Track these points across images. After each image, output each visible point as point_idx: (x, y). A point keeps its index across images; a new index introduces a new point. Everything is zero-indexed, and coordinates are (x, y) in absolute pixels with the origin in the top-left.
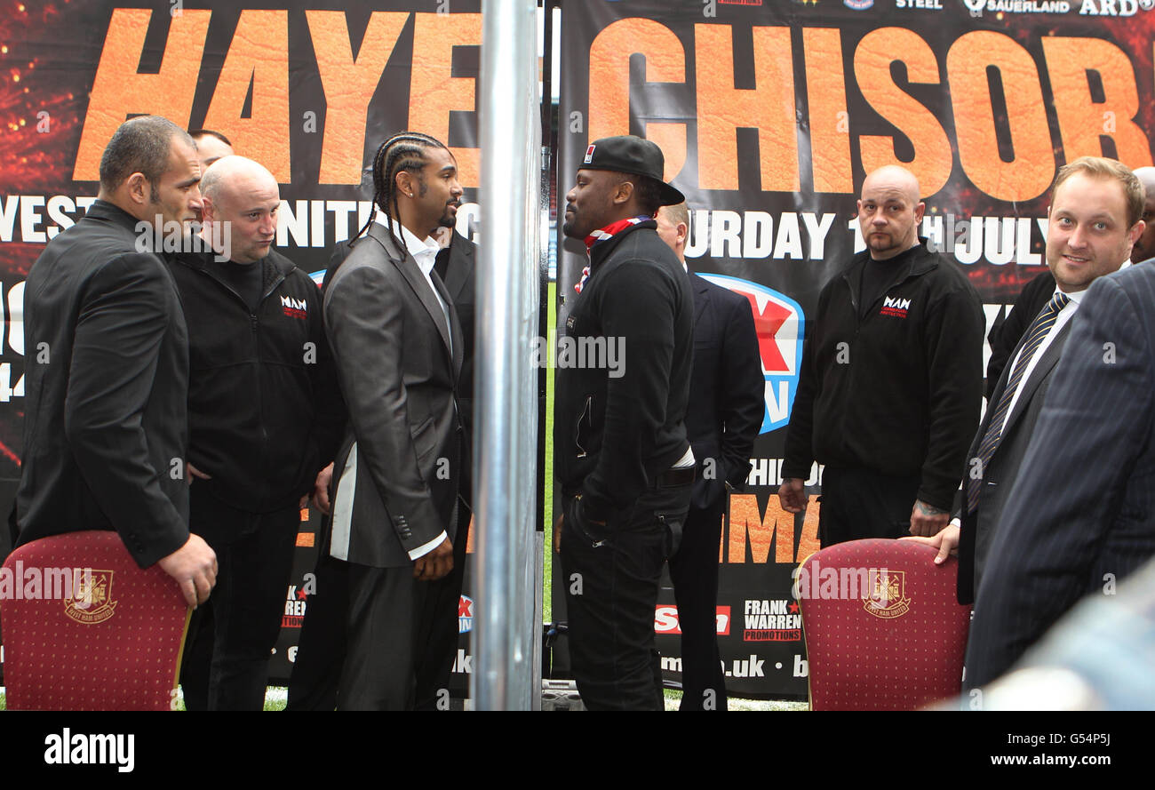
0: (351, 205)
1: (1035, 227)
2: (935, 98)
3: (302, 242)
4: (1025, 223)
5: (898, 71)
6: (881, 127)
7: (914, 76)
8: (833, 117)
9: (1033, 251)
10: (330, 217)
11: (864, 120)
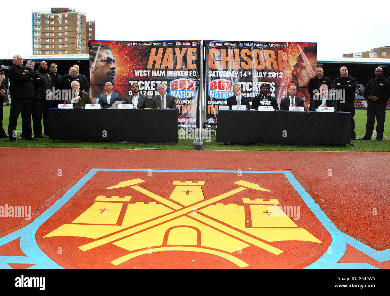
0: (180, 71)
1: (263, 73)
2: (250, 57)
3: (174, 76)
4: (261, 72)
5: (246, 54)
6: (244, 61)
7: (248, 55)
8: (238, 59)
9: (262, 76)
10: (178, 72)
11: (242, 60)
